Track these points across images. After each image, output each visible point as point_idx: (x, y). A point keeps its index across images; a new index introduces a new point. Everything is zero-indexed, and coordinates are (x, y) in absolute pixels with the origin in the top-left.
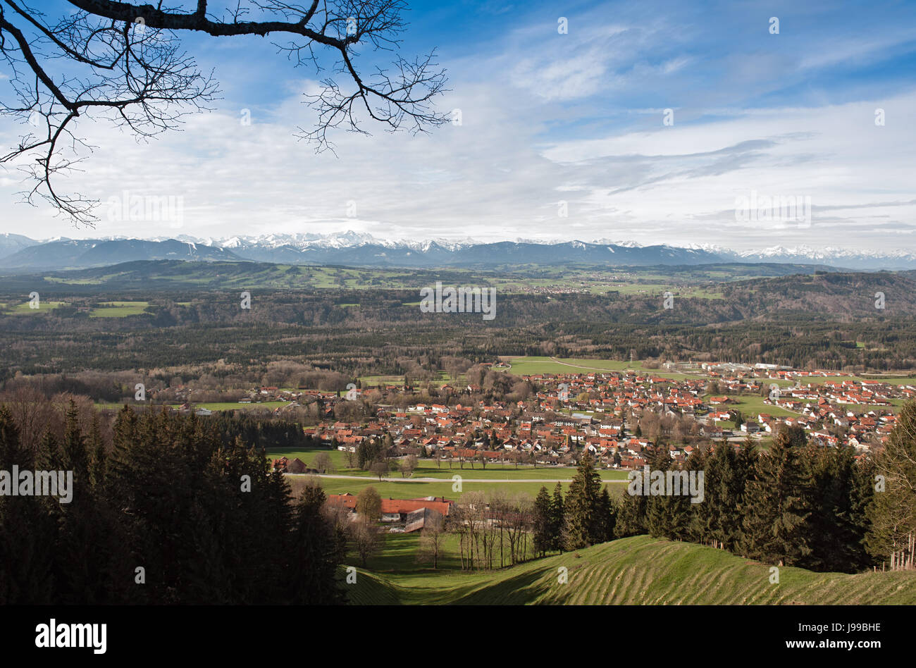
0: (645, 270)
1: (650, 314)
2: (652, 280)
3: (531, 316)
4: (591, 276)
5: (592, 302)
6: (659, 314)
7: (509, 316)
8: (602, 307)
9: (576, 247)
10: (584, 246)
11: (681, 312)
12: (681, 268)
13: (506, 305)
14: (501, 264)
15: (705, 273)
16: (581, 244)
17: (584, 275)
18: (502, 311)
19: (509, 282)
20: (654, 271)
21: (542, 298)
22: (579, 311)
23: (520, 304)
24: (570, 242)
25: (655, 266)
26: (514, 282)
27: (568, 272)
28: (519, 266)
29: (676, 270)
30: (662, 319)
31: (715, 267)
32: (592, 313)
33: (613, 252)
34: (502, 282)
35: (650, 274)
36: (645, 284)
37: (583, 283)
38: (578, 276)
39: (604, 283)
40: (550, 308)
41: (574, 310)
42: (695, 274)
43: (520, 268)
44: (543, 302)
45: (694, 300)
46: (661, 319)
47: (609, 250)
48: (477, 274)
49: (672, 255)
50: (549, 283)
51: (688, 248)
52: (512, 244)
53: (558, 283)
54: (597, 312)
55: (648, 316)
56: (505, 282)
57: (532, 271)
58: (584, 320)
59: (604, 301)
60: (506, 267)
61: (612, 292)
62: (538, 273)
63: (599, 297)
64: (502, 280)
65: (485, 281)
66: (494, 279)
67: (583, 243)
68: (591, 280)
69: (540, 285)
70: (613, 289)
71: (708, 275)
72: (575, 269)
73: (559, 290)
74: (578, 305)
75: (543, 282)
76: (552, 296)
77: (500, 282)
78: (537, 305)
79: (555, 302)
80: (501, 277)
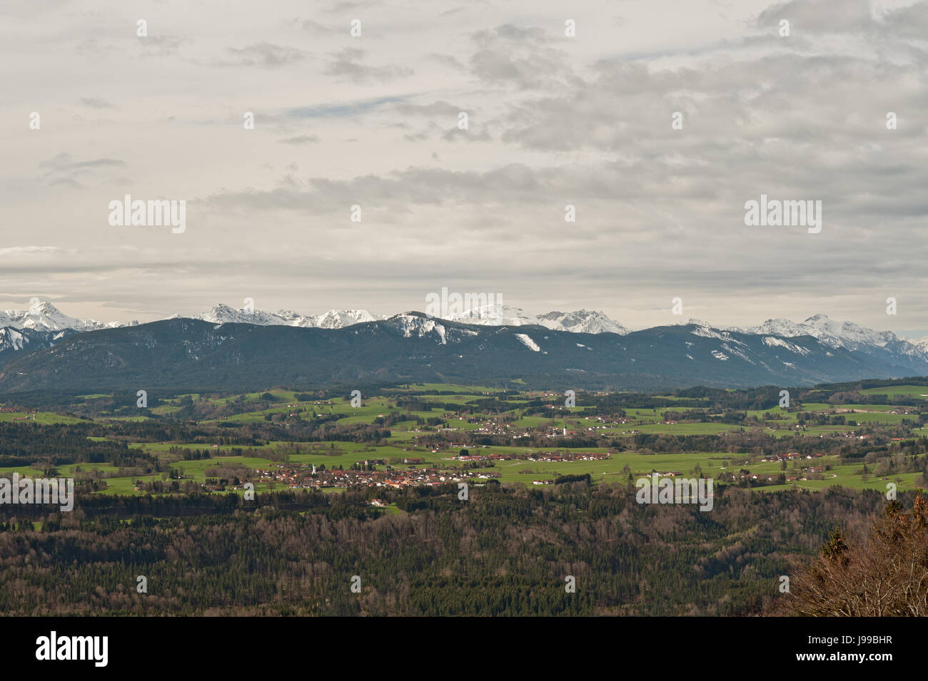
0: (652, 405)
1: (708, 546)
2: (682, 439)
3: (324, 565)
4: (483, 430)
5: (522, 515)
6: (738, 545)
7: (251, 569)
8: (553, 529)
9: (415, 333)
10: (442, 330)
11: (803, 537)
12: (761, 398)
13: (239, 531)
14: (171, 396)
15: (839, 411)
16: (429, 326)
17: (459, 425)
18: (228, 553)
19: (218, 453)
20: (681, 410)
21: (355, 506)
22: (483, 545)
23: (287, 525)
24: (396, 320)
25: (681, 394)
26: (239, 453)
27: (404, 419)
28: (232, 399)
29: (748, 405)
30: (749, 561)
31: (866, 393)
32: (524, 548)
33: (536, 348)
34: (197, 456)
35: (666, 417)
36: (661, 449)
37: (464, 453)
38: (439, 429)
39: (531, 450)
40: (386, 536)
41: (466, 540)
42: (808, 417)
43: (237, 408)
44: (362, 518)
45: (835, 494)
46: (743, 565)
47: (522, 345)
48: (101, 431)
49: (721, 356)
50: (352, 454)
51: (766, 331)
52: (200, 326)
53: (383, 453)
54: (542, 544)
55: (704, 552)
56: (207, 455)
57: (283, 417)
58: (503, 572)
59: (558, 508)
60: (189, 407)
61: (572, 479)
62: (305, 423)
63: (537, 495)
64: (194, 447)
65: (138, 453)
66: (166, 446)
67: (439, 321)
68: (487, 441)
69: (330, 462)
70: (569, 468)
71: (848, 418)
72: (427, 407)
73: (396, 476)
74: (479, 525)
75: (335, 452)
76: (383, 495)
77: (189, 456)
78: (342, 525)
79: (397, 514)
80: (188, 437)
